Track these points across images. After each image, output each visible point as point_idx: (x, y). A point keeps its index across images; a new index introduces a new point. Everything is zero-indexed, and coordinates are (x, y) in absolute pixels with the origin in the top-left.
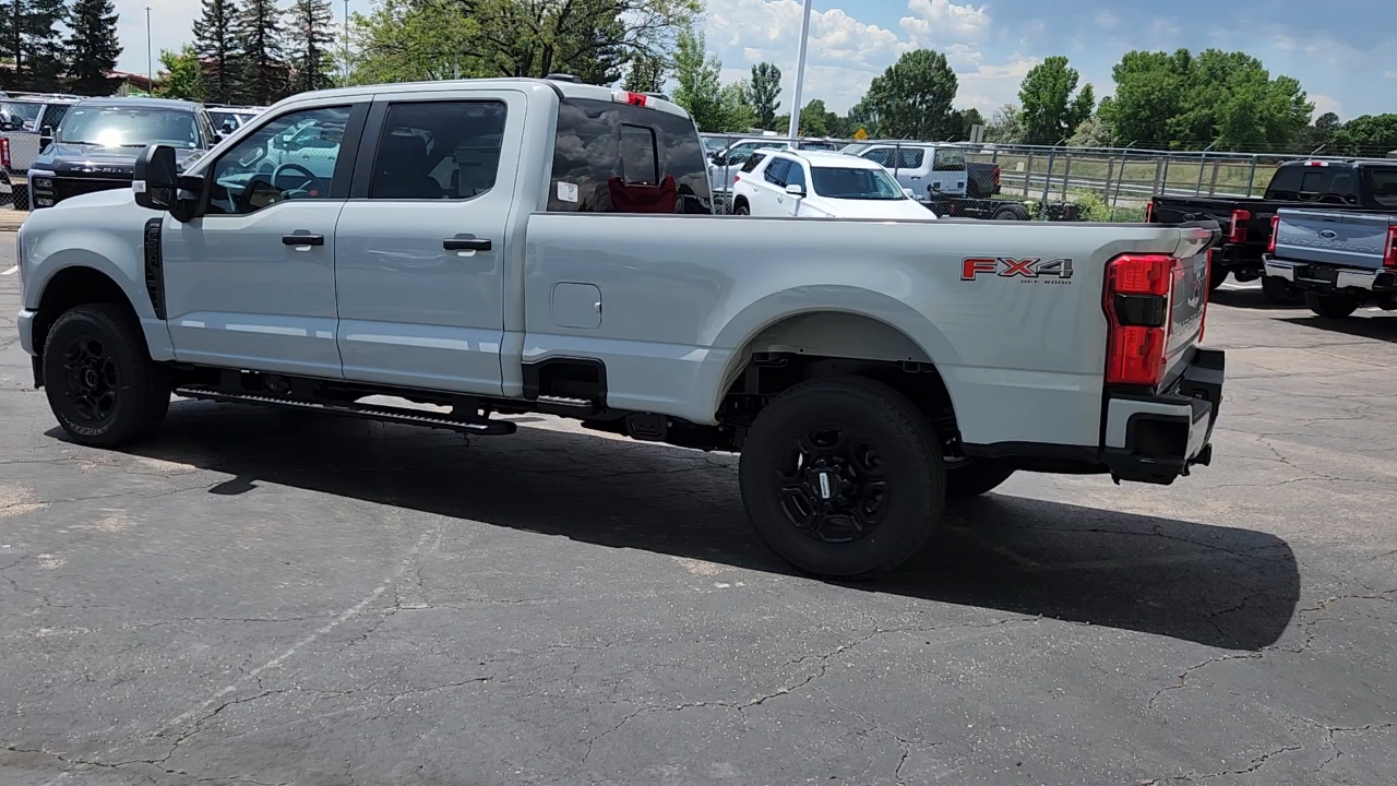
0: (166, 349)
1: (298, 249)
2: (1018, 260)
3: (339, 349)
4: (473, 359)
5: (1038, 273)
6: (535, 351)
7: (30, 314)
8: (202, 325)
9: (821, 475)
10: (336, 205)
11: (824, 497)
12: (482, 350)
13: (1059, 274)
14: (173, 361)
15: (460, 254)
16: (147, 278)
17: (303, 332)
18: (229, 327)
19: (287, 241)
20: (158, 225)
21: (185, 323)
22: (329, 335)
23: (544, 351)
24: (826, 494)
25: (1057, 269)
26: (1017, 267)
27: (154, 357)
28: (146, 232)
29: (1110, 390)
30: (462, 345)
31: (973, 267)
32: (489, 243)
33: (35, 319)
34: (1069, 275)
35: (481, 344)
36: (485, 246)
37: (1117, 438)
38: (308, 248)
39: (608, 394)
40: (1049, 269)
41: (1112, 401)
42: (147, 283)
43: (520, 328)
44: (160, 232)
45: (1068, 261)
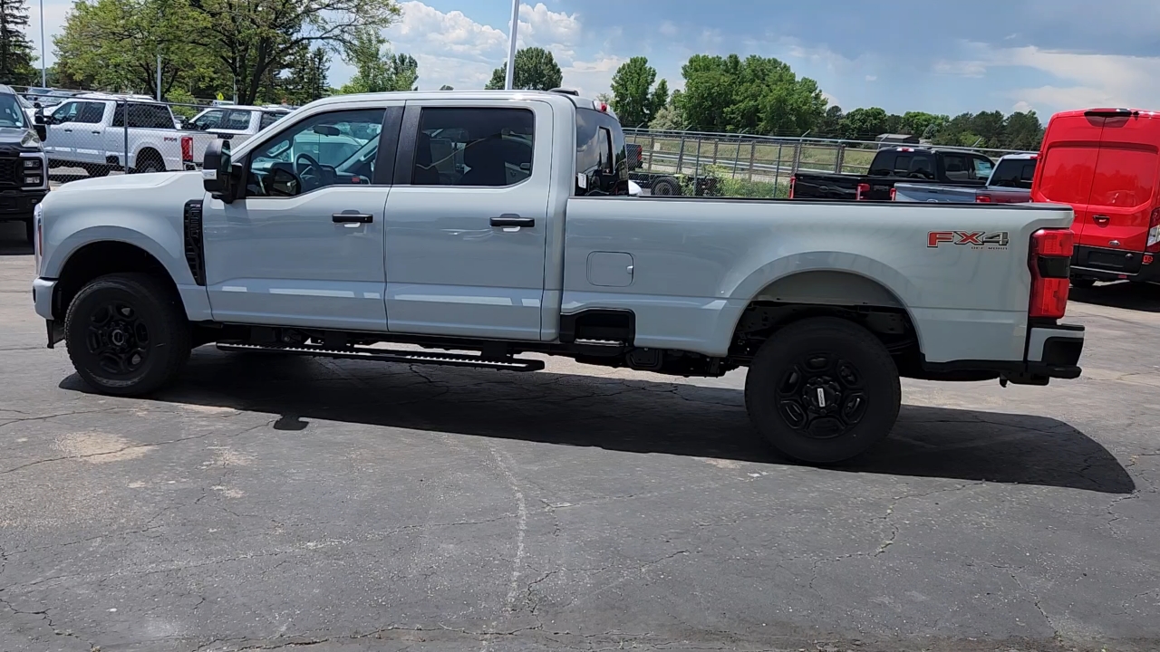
0: (205, 311)
1: (346, 226)
2: (969, 233)
3: (386, 306)
4: (516, 312)
5: (983, 242)
6: (572, 305)
7: (50, 284)
8: (244, 289)
9: (819, 390)
10: (383, 190)
11: (821, 406)
12: (524, 305)
13: (998, 242)
14: (211, 321)
15: (505, 230)
16: (187, 250)
17: (350, 294)
18: (272, 291)
19: (337, 220)
20: (199, 206)
21: (226, 289)
22: (376, 296)
23: (580, 304)
24: (822, 403)
25: (997, 239)
26: (968, 238)
27: (190, 319)
28: (186, 212)
29: (1033, 322)
30: (507, 301)
31: (934, 238)
32: (533, 221)
33: (56, 289)
34: (1006, 243)
35: (523, 300)
36: (529, 224)
37: (1036, 355)
38: (358, 225)
39: (636, 336)
40: (992, 239)
41: (1033, 329)
42: (186, 255)
43: (558, 287)
44: (201, 211)
45: (1005, 234)
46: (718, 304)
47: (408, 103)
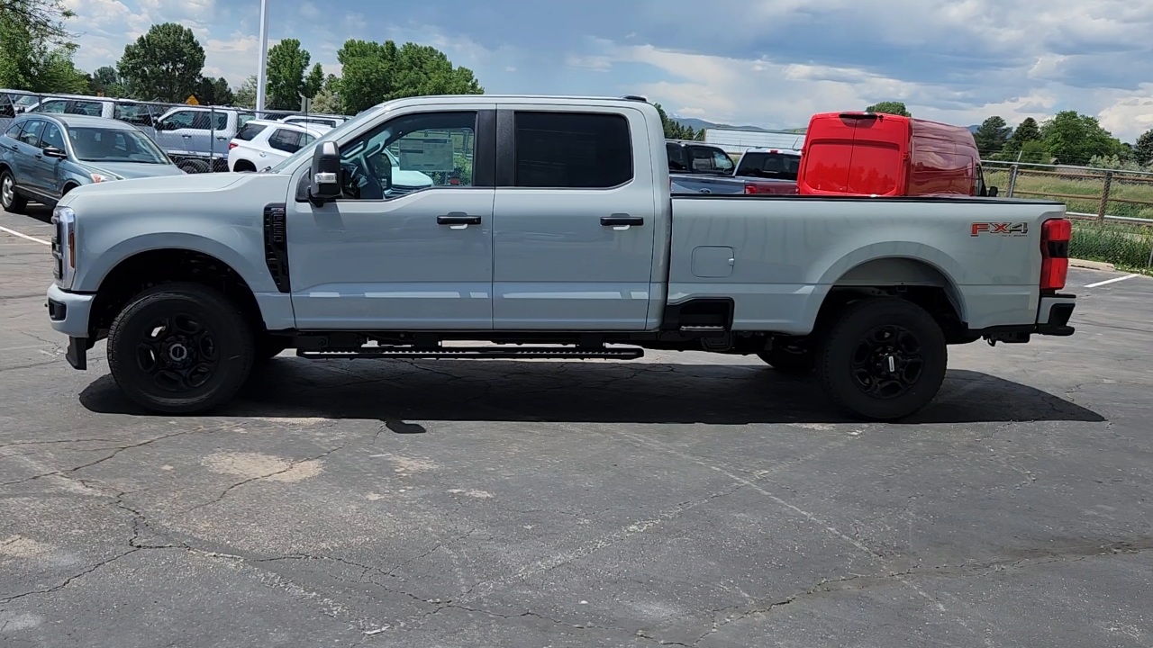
0: (287, 319)
1: (452, 227)
2: (1002, 223)
3: (493, 305)
4: (627, 305)
5: (1011, 231)
6: (678, 295)
7: (89, 298)
8: (336, 295)
9: (889, 357)
10: (490, 192)
11: (891, 371)
12: (633, 298)
13: (1021, 230)
14: (293, 328)
15: (615, 228)
16: (268, 256)
17: (456, 295)
18: (368, 295)
19: (442, 222)
20: (282, 209)
21: (313, 295)
22: (484, 295)
23: (685, 295)
24: (892, 369)
25: (1020, 228)
26: (1000, 227)
27: (268, 328)
28: (266, 216)
29: (1043, 293)
30: (616, 295)
31: (978, 228)
32: (642, 220)
33: (95, 303)
34: (1026, 231)
35: (632, 293)
36: (638, 222)
37: (1044, 319)
38: (465, 226)
39: (735, 321)
40: (1016, 228)
41: (1043, 299)
42: (267, 261)
43: (664, 280)
44: (284, 215)
45: (1026, 224)
46: (807, 290)
47: (499, 107)
